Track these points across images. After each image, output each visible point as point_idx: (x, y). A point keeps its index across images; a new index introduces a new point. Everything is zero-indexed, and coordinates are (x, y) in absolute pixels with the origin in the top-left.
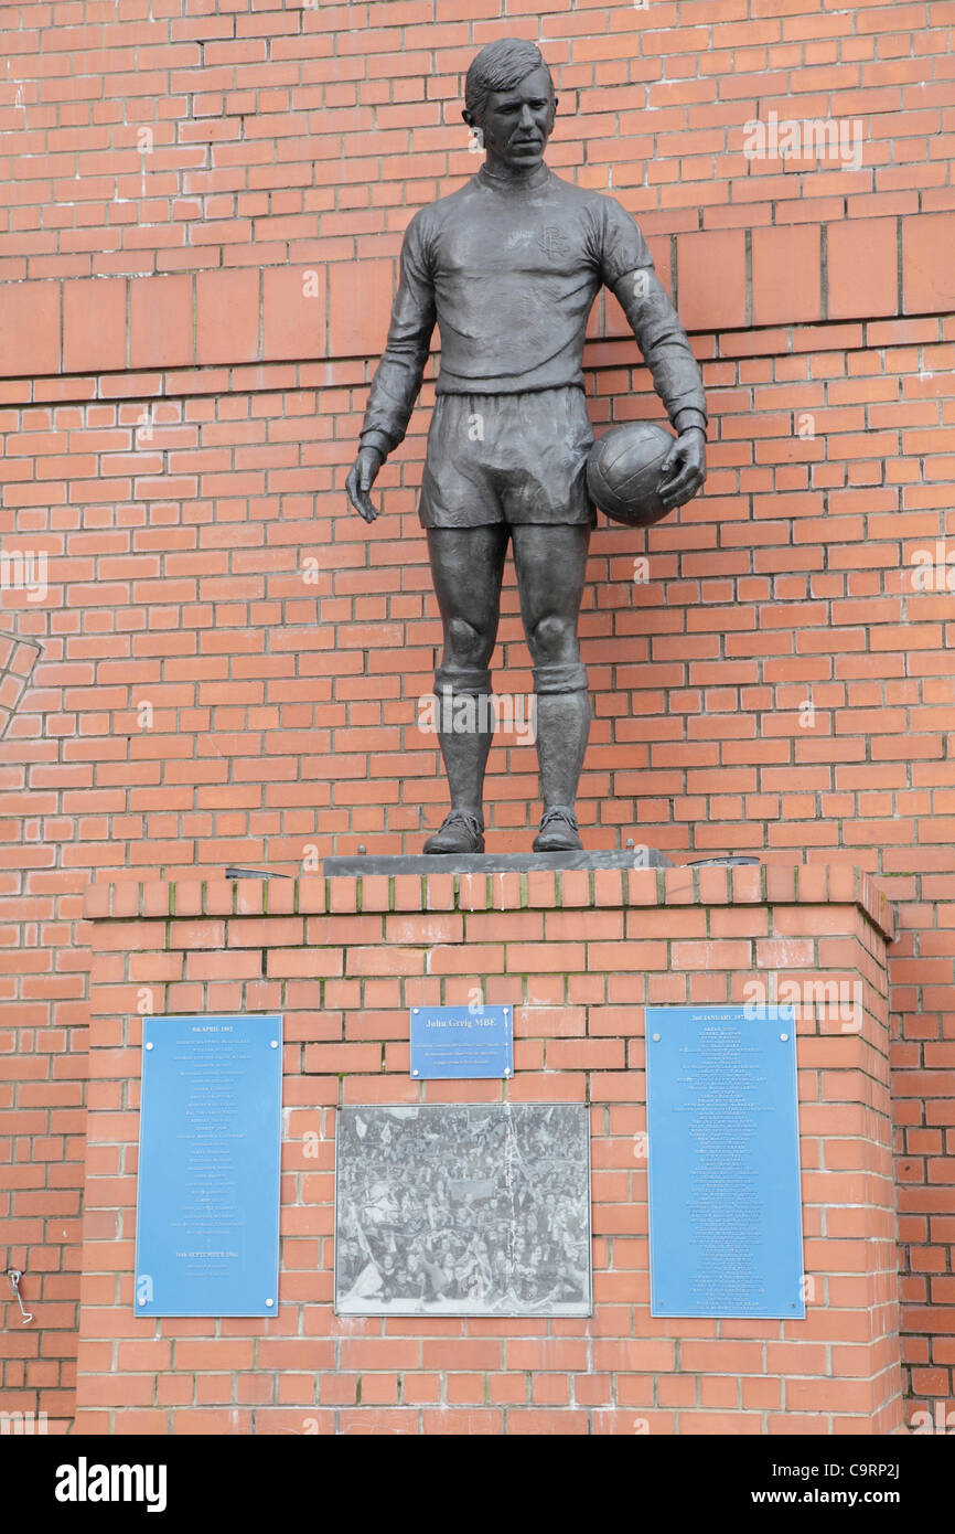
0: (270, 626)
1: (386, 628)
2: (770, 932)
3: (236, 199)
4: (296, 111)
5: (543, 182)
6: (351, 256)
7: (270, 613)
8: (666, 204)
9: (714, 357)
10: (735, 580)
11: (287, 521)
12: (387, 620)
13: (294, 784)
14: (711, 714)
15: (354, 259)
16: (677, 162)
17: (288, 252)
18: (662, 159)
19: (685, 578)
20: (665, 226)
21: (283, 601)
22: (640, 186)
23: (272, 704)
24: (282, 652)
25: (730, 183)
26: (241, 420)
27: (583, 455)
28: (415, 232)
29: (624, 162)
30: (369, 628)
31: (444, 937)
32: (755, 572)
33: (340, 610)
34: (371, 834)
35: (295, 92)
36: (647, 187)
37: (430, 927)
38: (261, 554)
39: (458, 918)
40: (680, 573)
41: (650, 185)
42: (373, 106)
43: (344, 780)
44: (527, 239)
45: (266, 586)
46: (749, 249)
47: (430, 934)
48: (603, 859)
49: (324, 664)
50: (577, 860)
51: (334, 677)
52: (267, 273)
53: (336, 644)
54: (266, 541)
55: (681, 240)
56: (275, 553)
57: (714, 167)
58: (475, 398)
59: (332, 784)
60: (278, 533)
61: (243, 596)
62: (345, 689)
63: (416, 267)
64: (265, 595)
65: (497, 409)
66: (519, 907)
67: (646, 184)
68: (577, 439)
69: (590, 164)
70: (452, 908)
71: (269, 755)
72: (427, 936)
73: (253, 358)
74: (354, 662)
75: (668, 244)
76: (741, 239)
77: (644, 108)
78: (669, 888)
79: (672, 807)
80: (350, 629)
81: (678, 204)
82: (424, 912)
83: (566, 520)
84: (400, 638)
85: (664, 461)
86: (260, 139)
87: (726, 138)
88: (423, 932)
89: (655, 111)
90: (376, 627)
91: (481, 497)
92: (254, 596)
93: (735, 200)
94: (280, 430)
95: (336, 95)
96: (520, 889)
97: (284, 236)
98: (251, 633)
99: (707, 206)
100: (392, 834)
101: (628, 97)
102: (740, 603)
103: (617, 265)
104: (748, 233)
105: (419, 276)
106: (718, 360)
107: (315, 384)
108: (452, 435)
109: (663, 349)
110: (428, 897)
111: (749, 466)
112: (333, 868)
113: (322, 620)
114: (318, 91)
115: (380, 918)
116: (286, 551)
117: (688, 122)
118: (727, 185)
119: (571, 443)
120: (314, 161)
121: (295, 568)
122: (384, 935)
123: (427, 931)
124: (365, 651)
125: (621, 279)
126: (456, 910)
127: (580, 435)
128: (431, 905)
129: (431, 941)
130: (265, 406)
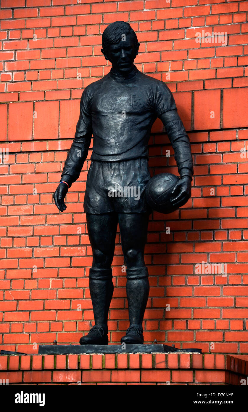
0: (34, 247)
1: (79, 248)
2: (194, 380)
3: (25, 73)
4: (49, 38)
5: (134, 76)
6: (69, 97)
7: (34, 241)
8: (191, 78)
9: (208, 141)
10: (214, 231)
11: (42, 204)
12: (80, 245)
13: (42, 311)
14: (203, 286)
15: (70, 99)
16: (196, 61)
17: (45, 95)
18: (190, 60)
19: (195, 230)
20: (190, 88)
21: (40, 236)
22: (182, 70)
23: (34, 279)
24: (39, 258)
25: (216, 70)
26: (25, 163)
27: (145, 185)
28: (85, 95)
29: (176, 61)
30: (72, 248)
31: (74, 380)
32: (222, 228)
33: (61, 241)
34: (71, 332)
35: (49, 30)
36: (184, 71)
37: (69, 376)
38: (31, 218)
39: (80, 372)
40: (192, 228)
41: (185, 70)
42: (79, 36)
43: (61, 310)
44: (125, 100)
45: (33, 230)
46: (222, 97)
47: (69, 378)
48: (143, 348)
49: (55, 262)
50: (133, 348)
51: (59, 268)
52: (36, 104)
53: (60, 254)
54: (34, 212)
55: (196, 94)
56: (37, 217)
57: (210, 63)
58: (104, 163)
59: (57, 311)
60: (38, 209)
61: (25, 235)
62: (63, 273)
63: (85, 109)
64: (33, 234)
65: (111, 168)
66: (101, 368)
67: (184, 70)
68: (142, 179)
69: (162, 61)
70: (77, 368)
71: (33, 300)
72: (68, 379)
73: (30, 138)
74: (66, 262)
75: (189, 95)
76: (219, 93)
77: (184, 38)
78: (157, 361)
79: (187, 323)
80: (65, 248)
81: (196, 78)
82: (67, 370)
83: (137, 211)
84: (84, 252)
85: (173, 189)
86: (35, 49)
87: (215, 51)
88: (67, 377)
89: (188, 40)
90: (75, 248)
91: (105, 202)
92: (28, 234)
93: (218, 77)
94: (41, 167)
95: (66, 31)
96: (102, 361)
97: (44, 89)
98: (27, 249)
99: (207, 79)
100: (79, 332)
101: (178, 34)
102: (216, 241)
103: (161, 110)
104: (222, 91)
105: (86, 113)
106: (209, 142)
107: (54, 149)
108: (95, 178)
109: (178, 143)
110: (68, 364)
111: (220, 185)
112: (42, 350)
113: (54, 245)
114: (57, 30)
115: (50, 372)
116: (41, 217)
117: (201, 45)
118: (215, 70)
119: (140, 181)
120: (56, 58)
121: (44, 223)
122: (52, 379)
123: (68, 377)
124: (71, 257)
125: (162, 115)
126: (78, 369)
127: (144, 177)
128: (69, 367)
129: (69, 381)
130: (34, 157)
